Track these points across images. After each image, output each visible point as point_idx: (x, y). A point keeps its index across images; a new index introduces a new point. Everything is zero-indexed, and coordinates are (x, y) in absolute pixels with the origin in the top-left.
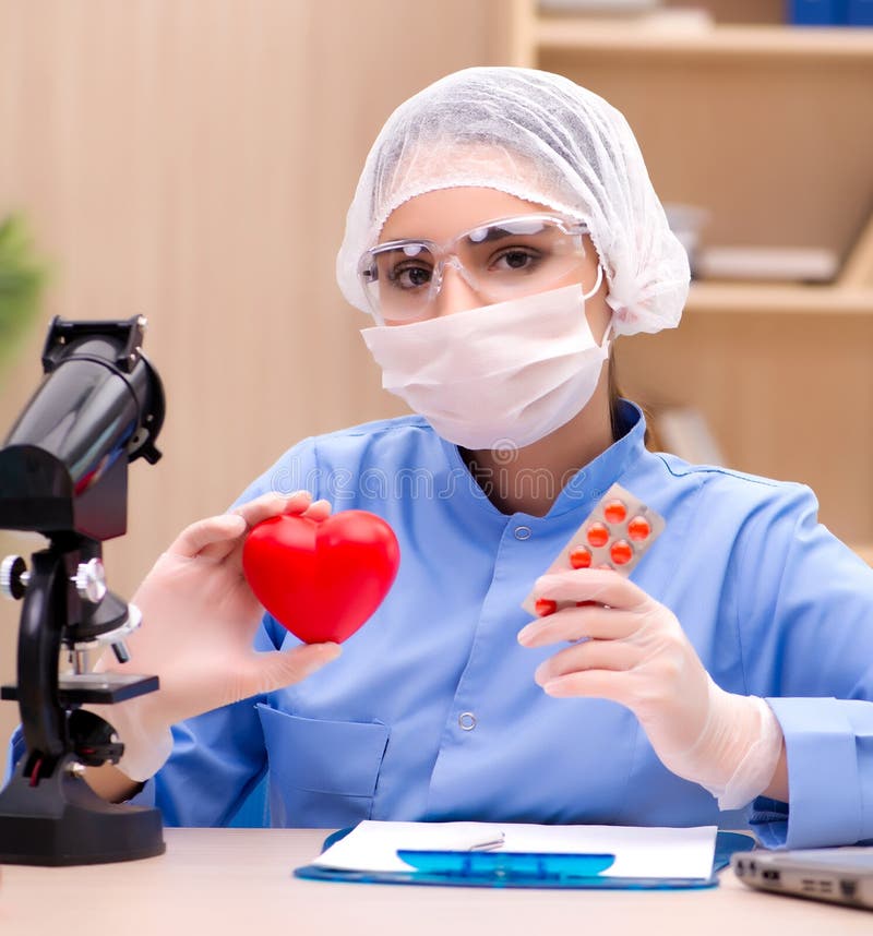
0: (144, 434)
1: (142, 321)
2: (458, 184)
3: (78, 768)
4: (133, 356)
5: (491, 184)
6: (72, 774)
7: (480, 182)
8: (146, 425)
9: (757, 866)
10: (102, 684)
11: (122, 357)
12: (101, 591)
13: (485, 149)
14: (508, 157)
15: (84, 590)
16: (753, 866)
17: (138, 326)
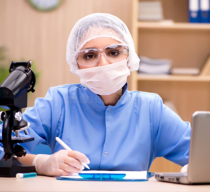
0: (31, 86)
1: (30, 62)
2: (104, 36)
3: (16, 157)
4: (28, 69)
5: (111, 37)
6: (14, 158)
7: (109, 36)
8: (31, 84)
9: (159, 176)
10: (21, 139)
11: (26, 69)
12: (21, 119)
13: (109, 29)
14: (114, 31)
15: (17, 118)
16: (158, 176)
17: (29, 63)
